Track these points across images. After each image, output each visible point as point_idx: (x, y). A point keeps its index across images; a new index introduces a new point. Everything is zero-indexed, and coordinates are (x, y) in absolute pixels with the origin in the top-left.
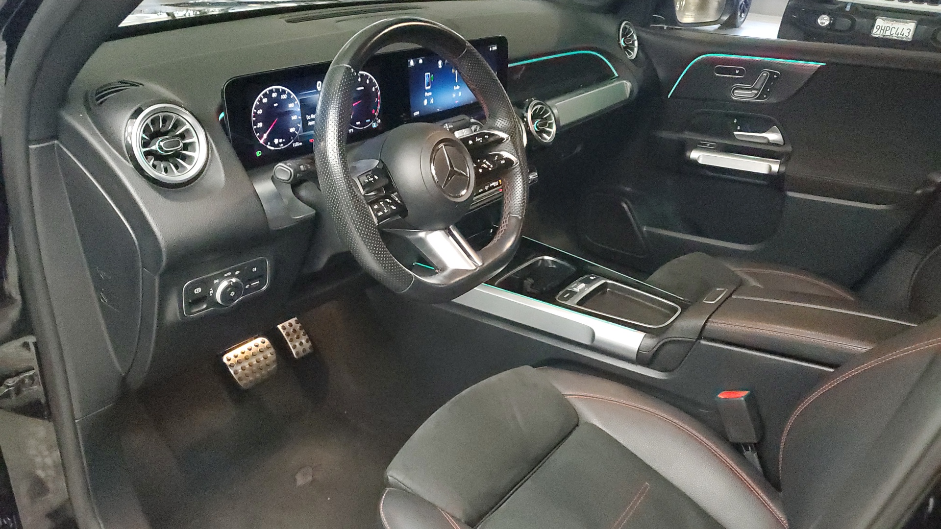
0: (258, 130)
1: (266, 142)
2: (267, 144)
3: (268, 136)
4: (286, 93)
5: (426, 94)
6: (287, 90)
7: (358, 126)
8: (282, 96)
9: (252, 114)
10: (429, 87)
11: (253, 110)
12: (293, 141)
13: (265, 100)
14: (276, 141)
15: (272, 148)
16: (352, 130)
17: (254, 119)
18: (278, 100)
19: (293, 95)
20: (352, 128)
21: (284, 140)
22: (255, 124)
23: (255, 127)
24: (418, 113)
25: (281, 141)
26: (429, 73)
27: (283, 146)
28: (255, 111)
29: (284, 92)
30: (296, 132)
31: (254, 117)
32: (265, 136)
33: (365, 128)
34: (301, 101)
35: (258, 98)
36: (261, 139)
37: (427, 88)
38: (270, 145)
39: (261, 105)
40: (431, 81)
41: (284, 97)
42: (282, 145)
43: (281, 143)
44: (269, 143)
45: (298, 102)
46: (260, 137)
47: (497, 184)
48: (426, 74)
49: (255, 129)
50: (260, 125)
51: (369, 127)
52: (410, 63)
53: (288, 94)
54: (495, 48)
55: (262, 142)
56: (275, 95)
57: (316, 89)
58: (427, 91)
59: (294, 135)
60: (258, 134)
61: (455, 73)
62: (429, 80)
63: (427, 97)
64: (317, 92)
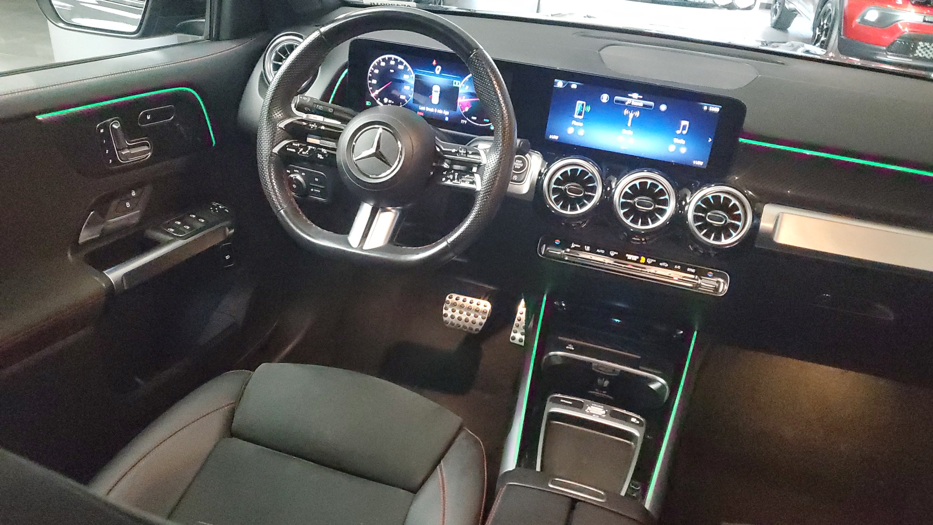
0: (371, 85)
1: (377, 97)
2: (377, 99)
3: (379, 93)
4: (404, 65)
5: (574, 122)
6: (405, 63)
7: (473, 120)
8: (399, 65)
9: (370, 71)
10: (581, 117)
11: (371, 68)
12: (401, 106)
13: (383, 64)
14: (386, 100)
15: (382, 104)
16: (466, 122)
17: (371, 75)
18: (395, 67)
19: (410, 68)
20: (466, 120)
21: (393, 102)
22: (371, 79)
23: (370, 81)
24: (555, 137)
25: (390, 101)
26: (585, 103)
27: (391, 106)
28: (373, 69)
29: (401, 63)
30: (406, 101)
31: (370, 73)
32: (377, 92)
33: (480, 125)
34: (416, 76)
35: (377, 60)
36: (373, 93)
37: (576, 116)
38: (380, 101)
39: (378, 66)
40: (585, 112)
41: (401, 67)
43: (390, 104)
44: (379, 99)
45: (413, 76)
46: (373, 91)
47: (636, 260)
48: (579, 102)
49: (369, 83)
50: (374, 82)
51: (487, 126)
52: (557, 83)
53: (405, 66)
54: (715, 109)
55: (373, 95)
56: (392, 63)
57: (435, 73)
58: (577, 120)
59: (403, 102)
60: (371, 88)
61: (628, 115)
62: (582, 109)
63: (574, 126)
64: (435, 75)
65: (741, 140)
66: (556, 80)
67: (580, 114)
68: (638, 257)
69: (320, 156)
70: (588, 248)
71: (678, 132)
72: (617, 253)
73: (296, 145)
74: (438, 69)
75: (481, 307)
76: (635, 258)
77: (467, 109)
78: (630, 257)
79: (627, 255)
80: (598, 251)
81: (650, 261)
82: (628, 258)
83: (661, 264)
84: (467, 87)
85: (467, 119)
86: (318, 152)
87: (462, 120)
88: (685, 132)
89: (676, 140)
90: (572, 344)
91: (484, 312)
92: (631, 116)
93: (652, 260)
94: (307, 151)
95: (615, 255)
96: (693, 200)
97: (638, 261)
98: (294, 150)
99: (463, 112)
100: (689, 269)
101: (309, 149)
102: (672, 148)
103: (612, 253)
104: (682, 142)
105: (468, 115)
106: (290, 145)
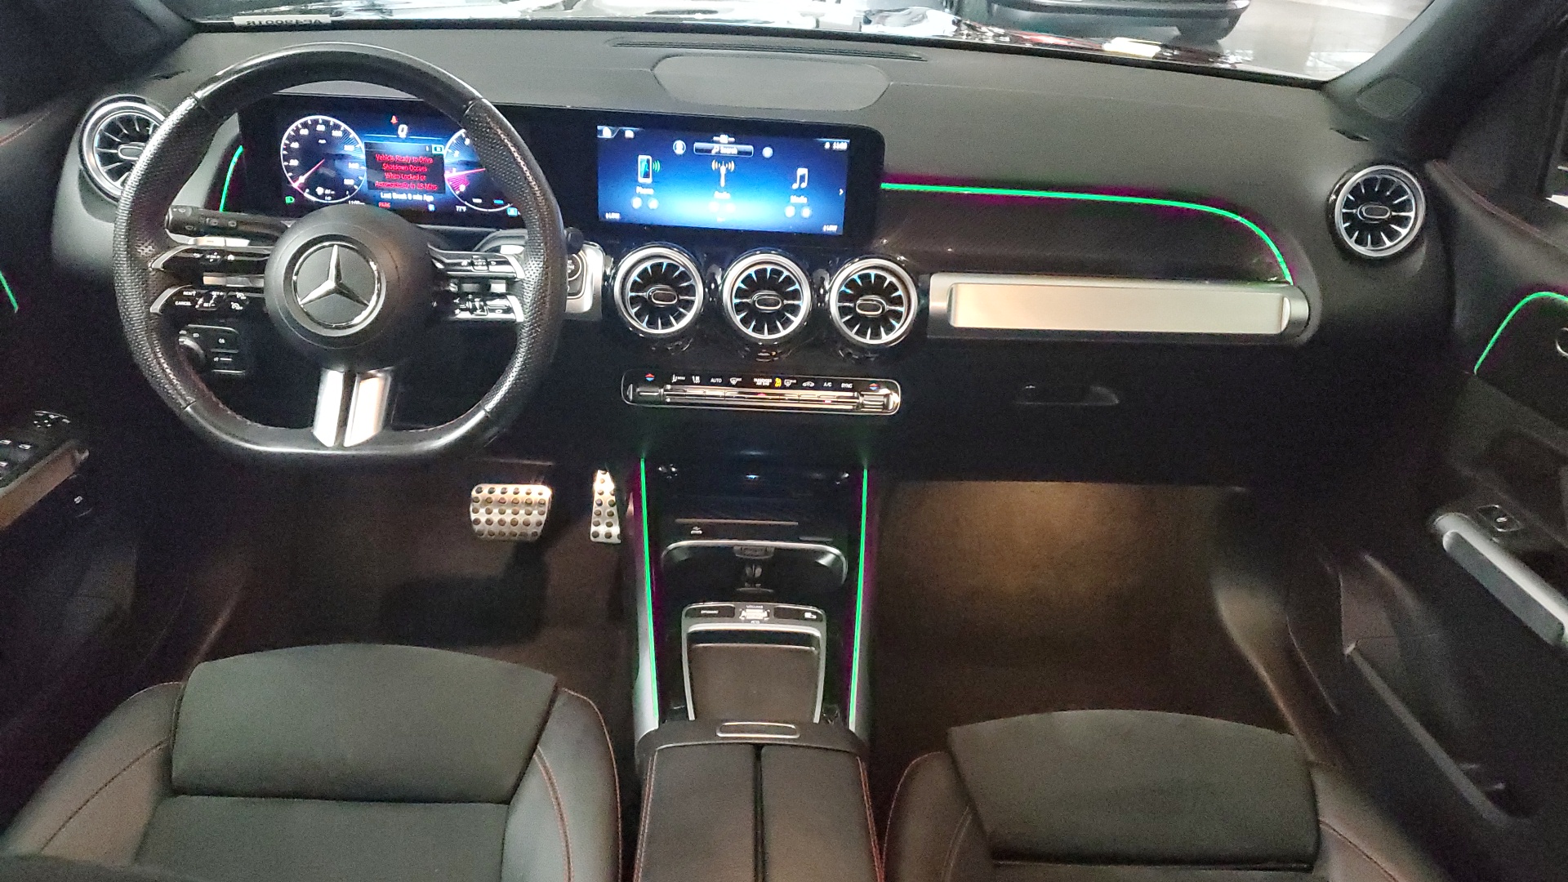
0: (289, 168)
1: (303, 187)
2: (304, 191)
3: (308, 179)
4: (342, 129)
5: (639, 190)
6: (344, 126)
7: (476, 205)
8: (333, 131)
9: (282, 146)
10: (649, 181)
11: (284, 141)
12: (349, 197)
13: (304, 132)
14: (320, 190)
15: (314, 199)
16: (464, 209)
17: (285, 152)
18: (327, 135)
19: (353, 134)
20: (464, 205)
21: (333, 192)
22: (287, 159)
23: (286, 163)
24: (615, 216)
25: (328, 192)
26: (650, 157)
27: (332, 200)
28: (287, 142)
29: (337, 127)
30: (356, 187)
31: (284, 149)
32: (302, 179)
33: (490, 210)
34: (366, 145)
35: (293, 127)
36: (294, 181)
37: (641, 180)
38: (309, 193)
39: (296, 137)
40: (653, 171)
41: (336, 134)
42: (329, 198)
43: (328, 195)
44: (307, 190)
45: (361, 145)
46: (295, 179)
47: (768, 384)
48: (641, 157)
49: (285, 166)
50: (294, 163)
51: (500, 211)
52: (601, 131)
53: (345, 132)
54: (842, 145)
55: (295, 185)
56: (321, 128)
57: (397, 135)
58: (643, 186)
59: (352, 190)
60: (290, 174)
61: (718, 170)
62: (649, 168)
63: (640, 196)
64: (398, 139)
65: (885, 186)
66: (599, 128)
67: (646, 175)
68: (771, 380)
69: (236, 306)
70: (698, 378)
71: (795, 186)
72: (740, 380)
73: (190, 294)
74: (403, 130)
75: (535, 497)
76: (767, 382)
77: (463, 188)
78: (759, 381)
79: (755, 380)
80: (713, 380)
81: (788, 383)
82: (758, 384)
83: (804, 384)
84: (457, 153)
85: (466, 203)
86: (230, 299)
87: (458, 207)
88: (804, 185)
89: (794, 199)
90: (699, 525)
91: (541, 504)
92: (723, 170)
93: (791, 381)
94: (212, 301)
95: (738, 382)
96: (834, 286)
97: (772, 386)
98: (188, 304)
99: (458, 192)
100: (843, 385)
101: (214, 297)
102: (790, 212)
103: (734, 381)
104: (803, 200)
105: (467, 197)
106: (179, 296)
